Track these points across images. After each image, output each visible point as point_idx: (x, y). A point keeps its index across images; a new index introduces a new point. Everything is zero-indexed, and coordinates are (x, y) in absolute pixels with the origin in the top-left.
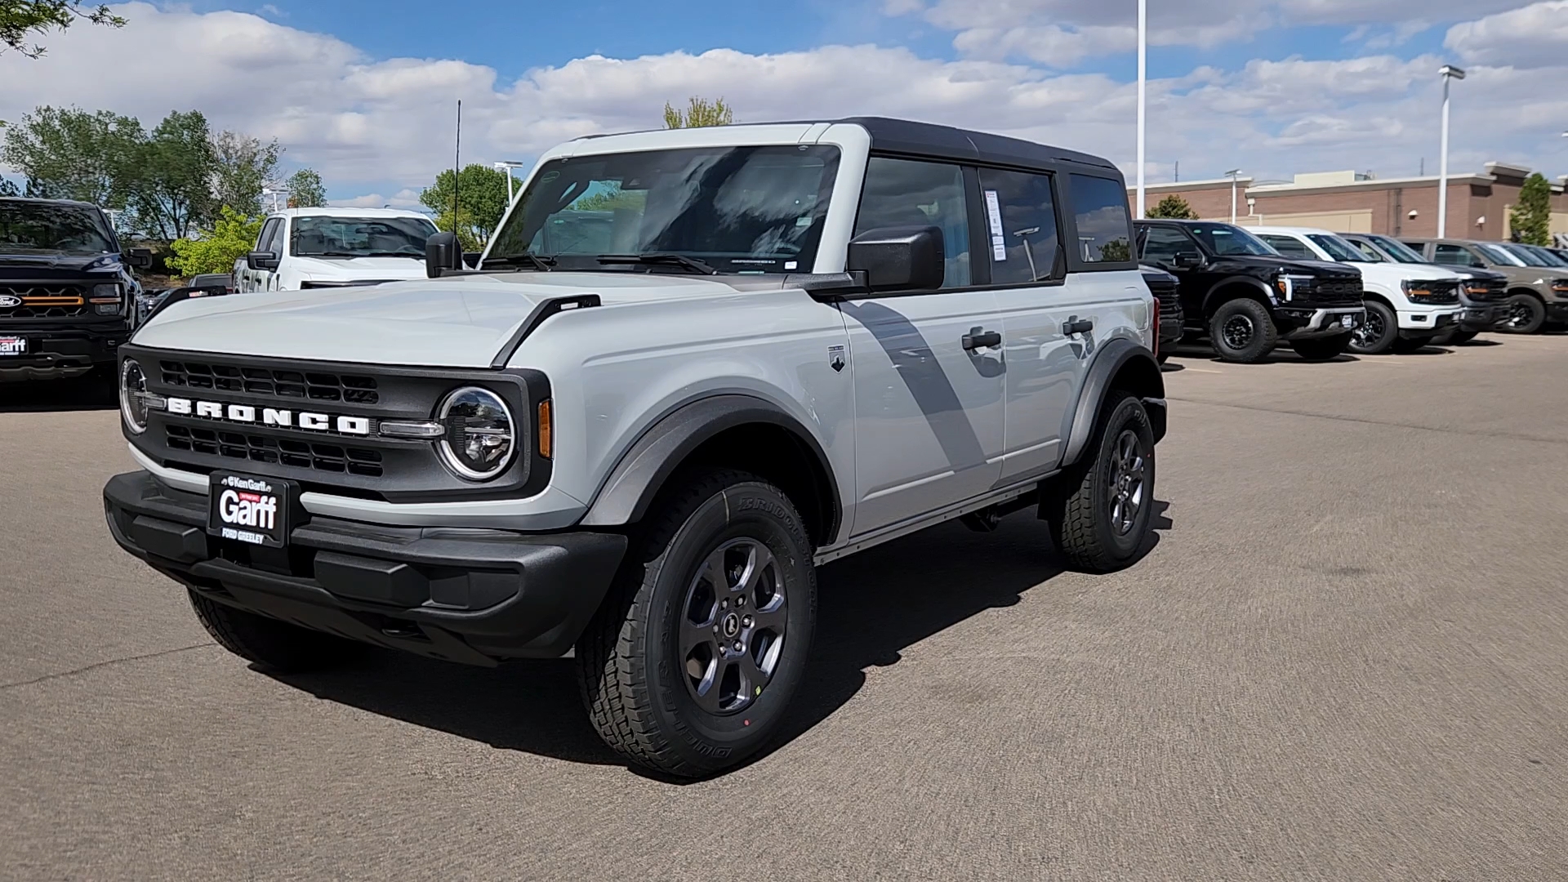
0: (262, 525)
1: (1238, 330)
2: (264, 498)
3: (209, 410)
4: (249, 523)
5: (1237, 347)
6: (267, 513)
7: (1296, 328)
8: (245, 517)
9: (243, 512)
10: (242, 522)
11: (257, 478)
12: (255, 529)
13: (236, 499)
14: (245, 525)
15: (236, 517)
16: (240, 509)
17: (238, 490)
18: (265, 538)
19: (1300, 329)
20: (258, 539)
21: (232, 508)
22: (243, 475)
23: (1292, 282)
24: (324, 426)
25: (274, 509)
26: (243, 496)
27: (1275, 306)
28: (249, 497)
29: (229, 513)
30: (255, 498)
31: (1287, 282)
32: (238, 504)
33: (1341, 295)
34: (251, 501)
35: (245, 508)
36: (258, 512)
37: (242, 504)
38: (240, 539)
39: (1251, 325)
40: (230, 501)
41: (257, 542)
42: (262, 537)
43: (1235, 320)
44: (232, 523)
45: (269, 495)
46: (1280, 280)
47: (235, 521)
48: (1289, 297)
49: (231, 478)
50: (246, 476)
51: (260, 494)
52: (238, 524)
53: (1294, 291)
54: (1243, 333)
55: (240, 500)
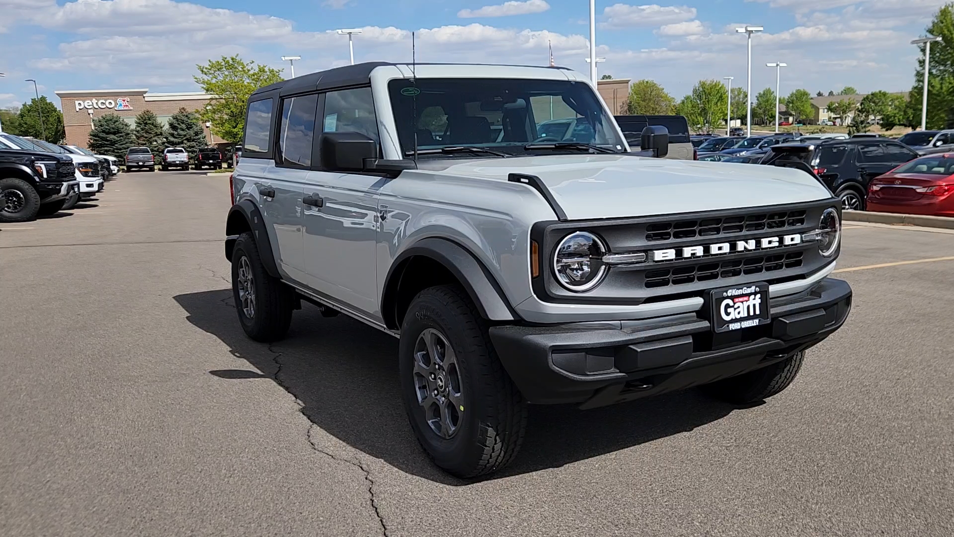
0: (752, 313)
1: (11, 200)
2: (752, 297)
3: (693, 252)
4: (742, 316)
5: (13, 211)
6: (754, 305)
7: (51, 195)
8: (739, 313)
9: (737, 311)
10: (738, 317)
11: (749, 285)
12: (749, 318)
13: (731, 303)
14: (741, 318)
15: (734, 315)
16: (735, 309)
17: (732, 298)
18: (759, 320)
19: (54, 196)
20: (755, 322)
21: (729, 310)
22: (738, 286)
23: (45, 166)
24: (777, 244)
25: (759, 301)
26: (736, 300)
27: (37, 182)
28: (741, 299)
29: (728, 314)
30: (746, 298)
31: (42, 166)
32: (733, 307)
33: (69, 173)
34: (742, 302)
35: (739, 307)
36: (748, 307)
37: (736, 306)
38: (743, 327)
39: (22, 196)
40: (727, 306)
41: (755, 324)
42: (757, 321)
43: (8, 193)
44: (732, 319)
45: (755, 293)
46: (36, 165)
47: (734, 318)
48: (45, 176)
49: (730, 291)
50: (740, 287)
51: (749, 295)
52: (736, 319)
53: (48, 173)
54: (15, 201)
55: (734, 303)
